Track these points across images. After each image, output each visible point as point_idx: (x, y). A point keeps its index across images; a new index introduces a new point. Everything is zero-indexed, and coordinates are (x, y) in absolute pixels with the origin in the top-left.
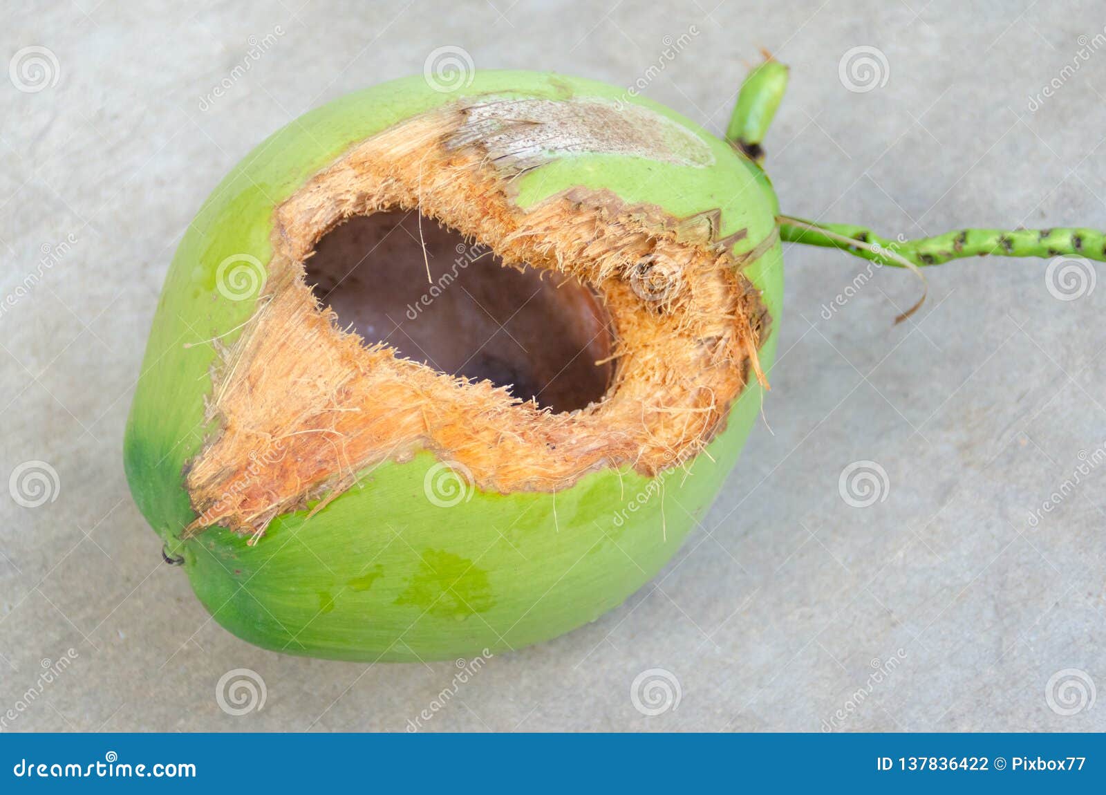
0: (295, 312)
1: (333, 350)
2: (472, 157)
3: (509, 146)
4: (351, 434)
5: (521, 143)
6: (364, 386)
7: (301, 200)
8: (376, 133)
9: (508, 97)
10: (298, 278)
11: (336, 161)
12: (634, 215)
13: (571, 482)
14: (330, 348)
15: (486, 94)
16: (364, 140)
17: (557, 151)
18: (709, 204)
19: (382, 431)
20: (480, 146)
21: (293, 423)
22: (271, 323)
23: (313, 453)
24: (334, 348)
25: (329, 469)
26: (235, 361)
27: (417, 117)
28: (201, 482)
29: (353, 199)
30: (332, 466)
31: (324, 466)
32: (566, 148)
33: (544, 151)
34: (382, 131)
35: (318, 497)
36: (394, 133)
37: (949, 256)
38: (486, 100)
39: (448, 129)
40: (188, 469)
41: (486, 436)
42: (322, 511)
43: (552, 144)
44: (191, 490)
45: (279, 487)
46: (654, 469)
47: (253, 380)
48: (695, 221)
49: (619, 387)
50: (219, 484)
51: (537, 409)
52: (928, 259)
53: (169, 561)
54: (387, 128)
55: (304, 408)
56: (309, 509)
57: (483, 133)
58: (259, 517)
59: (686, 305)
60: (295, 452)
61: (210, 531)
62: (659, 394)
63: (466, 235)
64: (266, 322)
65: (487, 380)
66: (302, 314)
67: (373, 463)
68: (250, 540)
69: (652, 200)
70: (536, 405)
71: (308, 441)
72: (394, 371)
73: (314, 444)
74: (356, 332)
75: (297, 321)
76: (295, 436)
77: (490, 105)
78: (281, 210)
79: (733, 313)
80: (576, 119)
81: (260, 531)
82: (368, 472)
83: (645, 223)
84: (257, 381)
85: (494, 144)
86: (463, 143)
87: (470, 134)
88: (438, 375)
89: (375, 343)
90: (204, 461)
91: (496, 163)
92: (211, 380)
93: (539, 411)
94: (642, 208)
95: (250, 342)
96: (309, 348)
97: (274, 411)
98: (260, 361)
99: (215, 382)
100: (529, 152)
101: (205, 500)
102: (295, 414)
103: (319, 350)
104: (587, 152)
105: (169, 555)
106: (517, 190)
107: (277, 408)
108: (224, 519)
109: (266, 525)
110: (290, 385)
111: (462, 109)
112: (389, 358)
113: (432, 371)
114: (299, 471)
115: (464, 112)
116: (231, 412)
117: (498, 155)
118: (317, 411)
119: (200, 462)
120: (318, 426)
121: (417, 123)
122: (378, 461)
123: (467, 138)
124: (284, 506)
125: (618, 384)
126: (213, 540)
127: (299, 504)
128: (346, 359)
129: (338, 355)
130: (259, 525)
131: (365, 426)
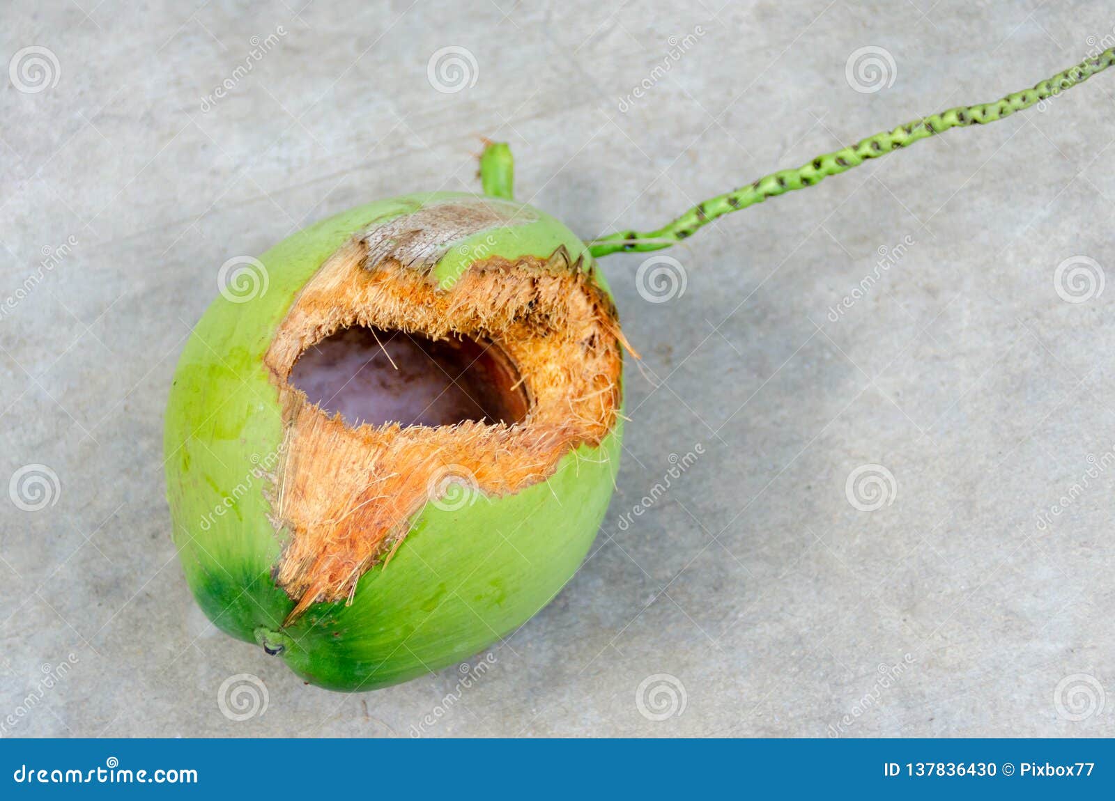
0: (314, 426)
1: (355, 441)
2: (389, 269)
3: (412, 253)
4: (395, 494)
5: (418, 248)
6: (390, 457)
7: (275, 348)
8: (308, 280)
9: (382, 222)
10: (304, 401)
11: (290, 310)
12: (520, 267)
13: (553, 469)
14: (352, 440)
15: (368, 225)
16: (303, 288)
17: (446, 244)
18: (556, 244)
19: (417, 482)
20: (389, 259)
21: (348, 504)
22: (299, 441)
23: (371, 519)
24: (355, 439)
25: (387, 525)
26: (281, 479)
27: (331, 258)
28: (291, 577)
29: (309, 334)
30: (389, 523)
31: (383, 525)
32: (450, 239)
33: (437, 247)
34: (312, 277)
35: (386, 550)
36: (322, 274)
37: (697, 226)
38: (371, 229)
39: (358, 258)
40: (276, 572)
41: (487, 460)
42: (393, 559)
43: (439, 240)
44: (285, 585)
45: (352, 556)
46: (598, 440)
47: (301, 487)
48: (554, 258)
49: (537, 400)
50: (307, 572)
51: (506, 429)
52: (684, 234)
53: (273, 653)
54: (314, 274)
55: (352, 490)
56: (383, 562)
57: (386, 251)
58: (348, 582)
59: (567, 320)
60: (357, 524)
61: (313, 610)
62: (571, 390)
63: (403, 329)
64: (295, 442)
65: (468, 420)
66: (320, 426)
67: (420, 508)
68: (347, 602)
69: (525, 252)
70: (505, 425)
71: (364, 513)
72: (407, 437)
73: (368, 513)
74: (365, 422)
75: (318, 432)
76: (353, 513)
77: (376, 231)
78: (267, 360)
79: (596, 314)
80: (439, 219)
81: (352, 592)
82: (418, 516)
83: (529, 269)
84: (304, 486)
85: (401, 255)
86: (377, 263)
87: (377, 255)
88: (435, 430)
89: (383, 425)
90: (287, 562)
91: (411, 266)
92: (267, 501)
93: (509, 429)
94: (522, 261)
95: (288, 461)
96: (336, 447)
97: (328, 502)
98: (302, 471)
99: (271, 501)
100: (428, 251)
101: (299, 588)
102: (347, 496)
103: (344, 446)
104: (465, 237)
105: (271, 647)
106: (436, 279)
107: (330, 499)
108: (320, 596)
109: (355, 587)
110: (333, 479)
111: (360, 240)
112: (397, 431)
113: (430, 428)
114: (365, 537)
115: (362, 243)
116: (293, 518)
117: (409, 261)
118: (363, 488)
119: (284, 563)
120: (367, 498)
121: (333, 262)
122: (422, 505)
123: (377, 258)
124: (364, 567)
125: (534, 398)
126: (315, 616)
127: (376, 560)
128: (367, 442)
129: (360, 444)
130: (350, 589)
131: (402, 484)
